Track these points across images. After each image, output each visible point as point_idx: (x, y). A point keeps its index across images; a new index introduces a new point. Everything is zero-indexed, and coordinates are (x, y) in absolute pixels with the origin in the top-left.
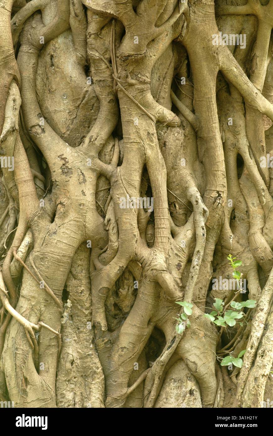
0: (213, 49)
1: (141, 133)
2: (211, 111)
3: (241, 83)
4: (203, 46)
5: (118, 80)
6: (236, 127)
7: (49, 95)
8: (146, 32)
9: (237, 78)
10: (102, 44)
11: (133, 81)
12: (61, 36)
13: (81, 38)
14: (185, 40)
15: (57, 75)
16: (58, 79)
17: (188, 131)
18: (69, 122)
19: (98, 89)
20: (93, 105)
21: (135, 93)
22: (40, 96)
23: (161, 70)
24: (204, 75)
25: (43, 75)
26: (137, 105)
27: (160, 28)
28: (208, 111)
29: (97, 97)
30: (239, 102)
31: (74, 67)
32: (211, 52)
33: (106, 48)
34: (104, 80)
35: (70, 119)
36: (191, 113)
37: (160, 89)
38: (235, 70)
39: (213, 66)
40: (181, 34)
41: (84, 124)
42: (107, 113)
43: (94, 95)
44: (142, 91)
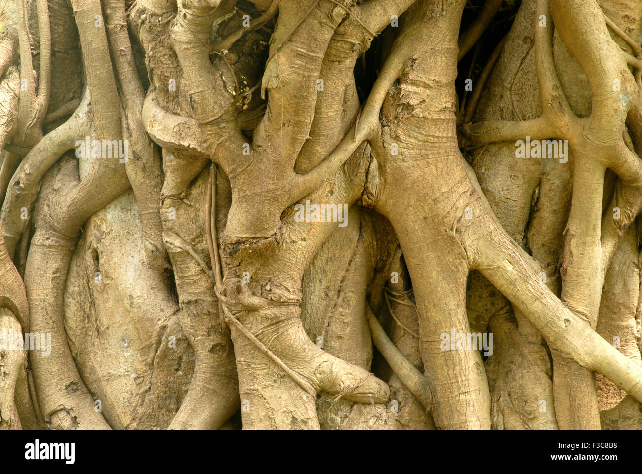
0: (446, 220)
1: (277, 421)
2: (455, 366)
3: (524, 297)
4: (424, 215)
5: (223, 298)
6: (526, 402)
7: (97, 341)
8: (272, 187)
9: (515, 287)
10: (192, 220)
11: (256, 301)
12: (112, 206)
13: (152, 208)
14: (381, 203)
15: (107, 294)
16: (110, 304)
17: (410, 414)
18: (136, 400)
19: (186, 320)
20: (180, 358)
21: (262, 327)
22: (77, 344)
23: (330, 274)
24: (431, 281)
25: (83, 296)
26: (266, 353)
27: (308, 177)
28: (447, 365)
29: (187, 339)
30: (534, 343)
31: (139, 275)
32: (443, 229)
33: (199, 227)
34: (196, 301)
35: (138, 394)
36: (415, 371)
37: (331, 317)
38: (510, 268)
39: (451, 260)
40: (366, 189)
41: (168, 402)
42: (208, 375)
43: (180, 336)
44: (276, 322)
